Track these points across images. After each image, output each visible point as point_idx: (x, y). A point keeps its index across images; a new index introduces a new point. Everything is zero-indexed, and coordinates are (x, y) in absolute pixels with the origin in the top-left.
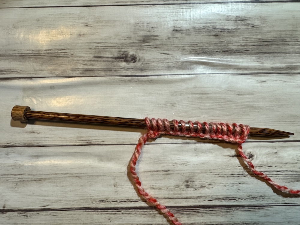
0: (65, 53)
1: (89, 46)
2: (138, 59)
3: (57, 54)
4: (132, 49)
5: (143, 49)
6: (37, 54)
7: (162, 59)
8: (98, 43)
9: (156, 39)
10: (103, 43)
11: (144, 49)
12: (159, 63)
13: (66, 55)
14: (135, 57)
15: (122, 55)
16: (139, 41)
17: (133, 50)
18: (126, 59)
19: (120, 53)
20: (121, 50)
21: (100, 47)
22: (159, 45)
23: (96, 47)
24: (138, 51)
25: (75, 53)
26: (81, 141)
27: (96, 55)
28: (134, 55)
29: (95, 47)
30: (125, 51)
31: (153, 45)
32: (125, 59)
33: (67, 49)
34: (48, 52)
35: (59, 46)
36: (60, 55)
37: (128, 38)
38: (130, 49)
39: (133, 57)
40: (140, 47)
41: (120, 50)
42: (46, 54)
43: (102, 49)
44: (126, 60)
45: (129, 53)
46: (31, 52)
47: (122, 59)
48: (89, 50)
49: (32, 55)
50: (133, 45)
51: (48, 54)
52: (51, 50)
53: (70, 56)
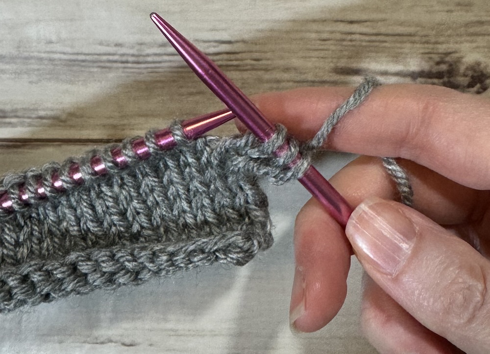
0: (232, 57)
1: (318, 32)
4: (474, 45)
6: (133, 55)
8: (352, 22)
10: (368, 23)
13: (235, 63)
14: (482, 72)
15: (438, 63)
17: (477, 47)
18: (452, 79)
19: (430, 58)
20: (433, 49)
21: (357, 37)
23: (344, 37)
25: (269, 55)
27: (343, 63)
28: (482, 66)
29: (339, 36)
30: (449, 50)
32: (446, 79)
33: (237, 42)
37: (459, 8)
38: (468, 45)
39: (475, 71)
41: (431, 46)
43: (364, 44)
44: (449, 82)
45: (464, 60)
46: (112, 50)
47: (436, 81)
48: (317, 47)
49: (116, 62)
50: (478, 29)
53: (249, 67)
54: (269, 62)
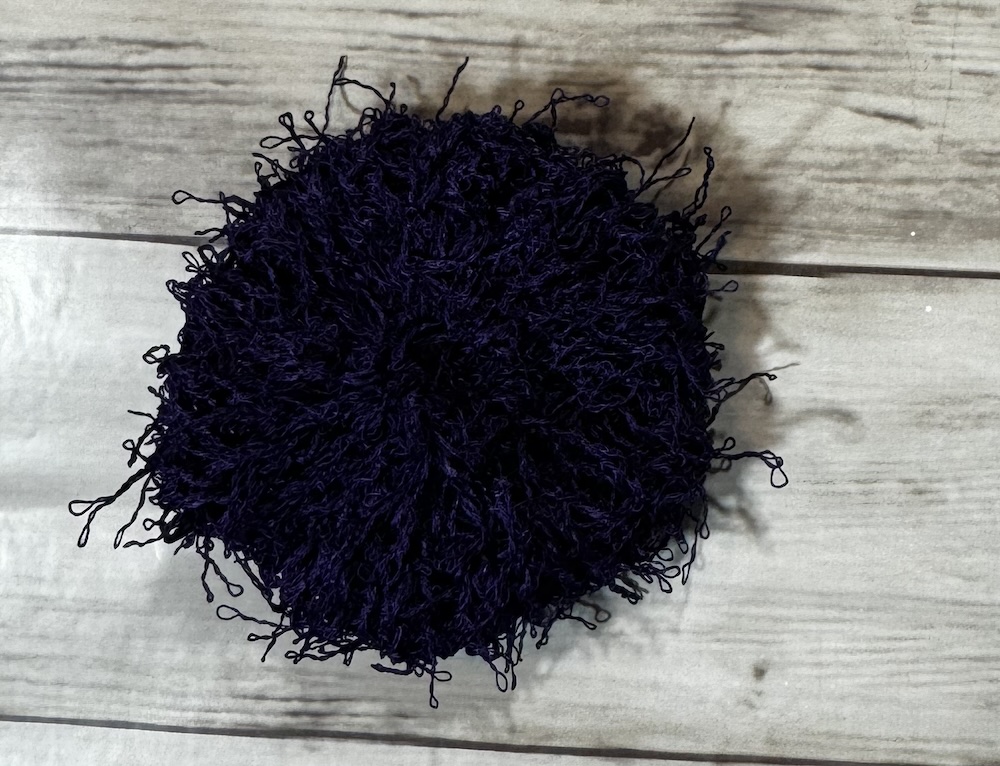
0: (174, 74)
1: (344, 32)
3: (113, 74)
5: (734, 72)
7: (865, 149)
8: (413, 15)
11: (741, 77)
12: (842, 181)
16: (705, 20)
18: (609, 138)
21: (421, 45)
22: (849, 53)
23: (398, 43)
24: (696, 82)
25: (247, 75)
26: (249, 704)
31: (803, 52)
32: (594, 136)
33: (186, 45)
34: (53, 56)
35: (136, 20)
36: (133, 81)
39: (654, 125)
40: (708, 59)
42: (42, 71)
45: (631, 99)
47: (575, 137)
51: (51, 72)
52: (73, 44)
53: (207, 96)
54: (247, 89)
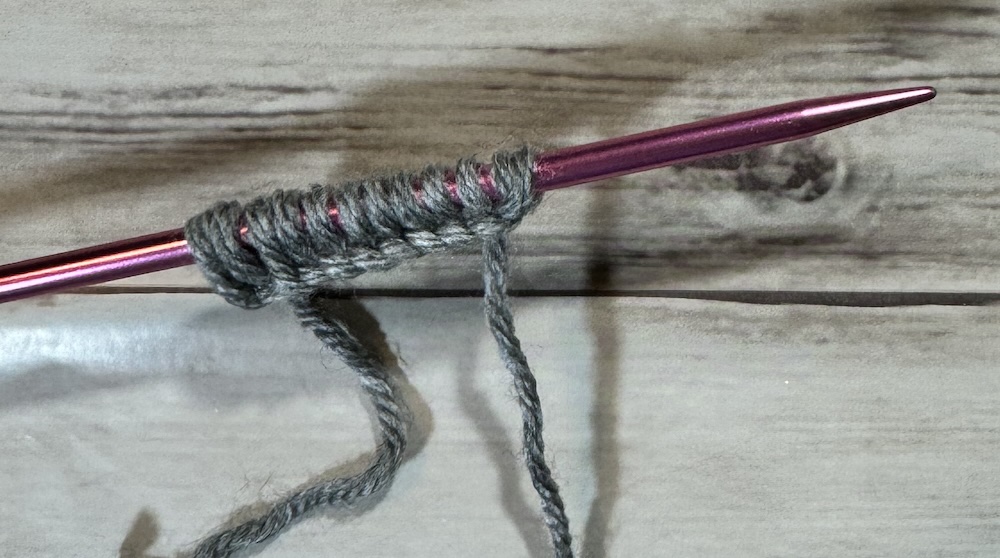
0: (307, 121)
2: (841, 171)
3: (242, 122)
6: (100, 116)
8: (553, 52)
9: (980, 35)
10: (585, 55)
13: (312, 132)
14: (816, 158)
18: (756, 171)
20: (717, 108)
21: (563, 81)
23: (536, 81)
25: (383, 118)
29: (524, 79)
31: (955, 76)
32: (743, 171)
33: (317, 89)
34: (179, 105)
35: (265, 64)
36: (265, 129)
41: (713, 102)
42: (168, 122)
43: (576, 96)
44: (752, 177)
46: (56, 104)
47: (723, 173)
48: (480, 102)
49: (65, 129)
50: (809, 69)
51: (178, 122)
52: (200, 92)
53: (342, 142)
54: (382, 133)
